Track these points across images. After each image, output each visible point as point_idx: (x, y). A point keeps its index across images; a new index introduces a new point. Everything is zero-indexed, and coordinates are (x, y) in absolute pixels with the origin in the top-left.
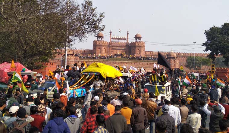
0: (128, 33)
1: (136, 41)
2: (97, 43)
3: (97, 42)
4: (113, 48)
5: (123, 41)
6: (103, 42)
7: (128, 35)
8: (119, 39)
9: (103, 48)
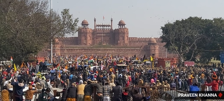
0: (112, 20)
1: (120, 28)
2: (82, 31)
3: (82, 29)
4: (98, 35)
5: (107, 28)
6: (88, 29)
7: (112, 22)
8: (103, 26)
9: (88, 35)
